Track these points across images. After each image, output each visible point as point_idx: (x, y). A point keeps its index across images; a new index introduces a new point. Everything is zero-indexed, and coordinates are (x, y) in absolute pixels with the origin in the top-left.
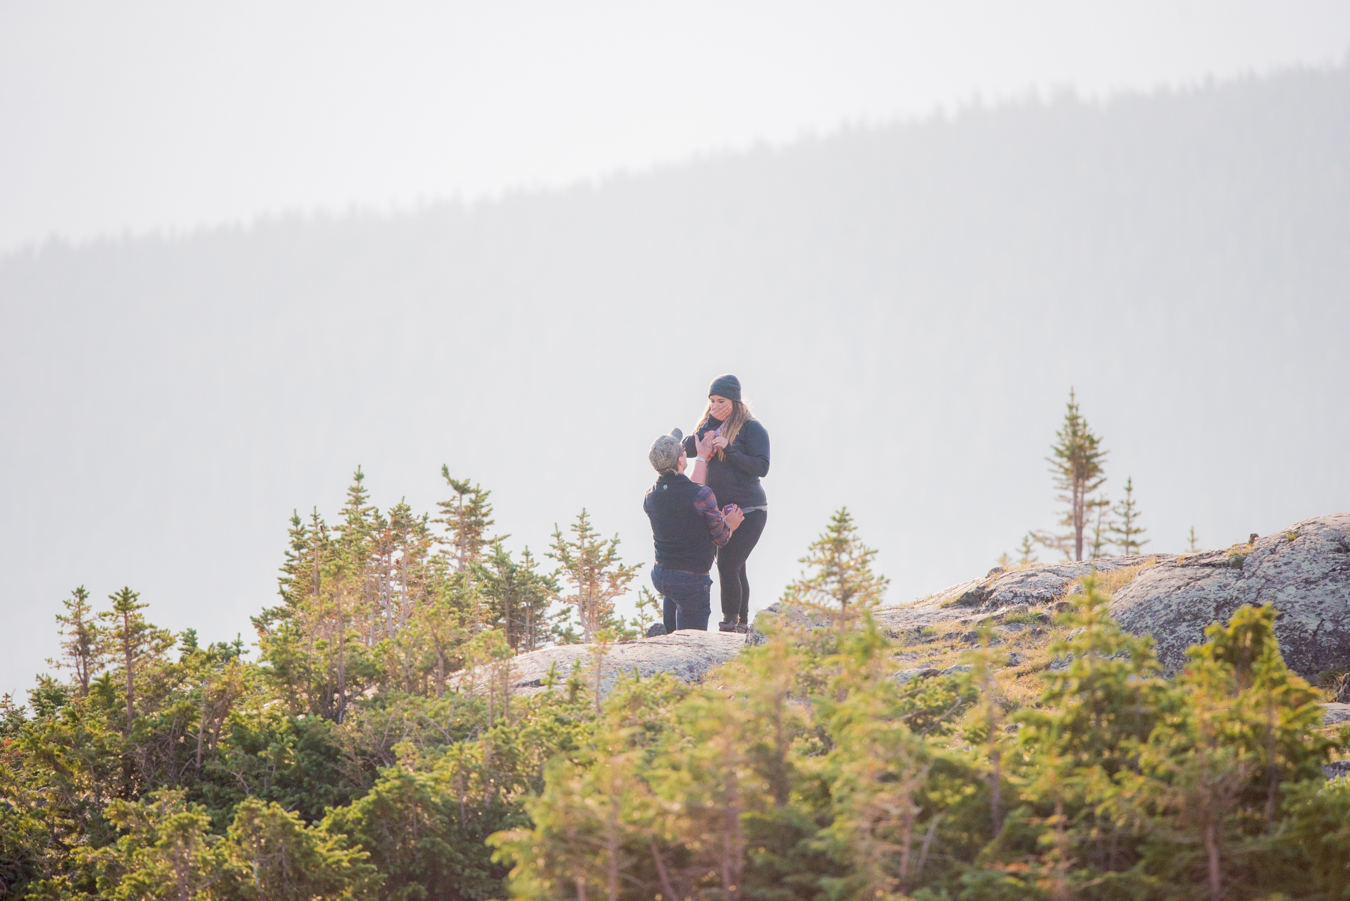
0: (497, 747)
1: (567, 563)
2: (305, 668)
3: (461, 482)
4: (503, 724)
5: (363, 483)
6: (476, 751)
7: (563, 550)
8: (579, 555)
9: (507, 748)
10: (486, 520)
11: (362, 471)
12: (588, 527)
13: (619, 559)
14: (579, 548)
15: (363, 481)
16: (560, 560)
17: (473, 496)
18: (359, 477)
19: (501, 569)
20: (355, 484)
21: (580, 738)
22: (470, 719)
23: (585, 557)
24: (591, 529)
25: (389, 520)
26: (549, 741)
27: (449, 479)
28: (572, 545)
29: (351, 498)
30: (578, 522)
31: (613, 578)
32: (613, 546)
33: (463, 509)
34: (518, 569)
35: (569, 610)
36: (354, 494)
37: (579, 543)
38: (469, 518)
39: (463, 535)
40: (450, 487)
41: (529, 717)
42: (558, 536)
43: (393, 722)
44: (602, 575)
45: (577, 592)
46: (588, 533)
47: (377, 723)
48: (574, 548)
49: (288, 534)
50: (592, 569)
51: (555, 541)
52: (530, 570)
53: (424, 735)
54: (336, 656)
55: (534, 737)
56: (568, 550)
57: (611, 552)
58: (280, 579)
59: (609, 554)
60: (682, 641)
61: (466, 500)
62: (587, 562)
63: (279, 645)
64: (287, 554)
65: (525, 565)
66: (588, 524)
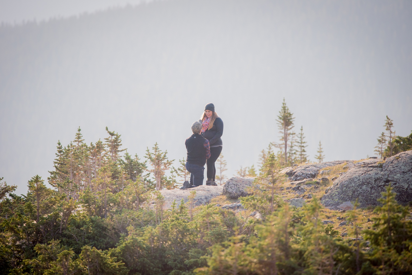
0: (163, 229)
1: (151, 160)
2: (94, 201)
3: (112, 132)
4: (165, 222)
5: (81, 132)
6: (156, 231)
7: (150, 155)
8: (155, 157)
9: (166, 229)
10: (120, 144)
11: (80, 128)
12: (158, 148)
13: (167, 158)
14: (155, 155)
15: (80, 131)
16: (148, 159)
17: (116, 136)
18: (79, 130)
19: (128, 161)
20: (78, 132)
21: (189, 226)
22: (149, 218)
23: (156, 158)
24: (158, 149)
25: (95, 146)
26: (179, 227)
27: (108, 131)
28: (152, 154)
29: (77, 137)
30: (154, 147)
31: (165, 164)
32: (165, 154)
33: (113, 141)
34: (134, 161)
35: (150, 174)
36: (78, 135)
37: (155, 153)
38: (114, 143)
39: (112, 149)
40: (108, 134)
41: (168, 218)
42: (148, 151)
43: (124, 219)
44: (162, 163)
45: (154, 168)
46: (158, 150)
47: (119, 219)
48: (153, 155)
49: (57, 148)
50: (159, 161)
51: (147, 153)
52: (137, 161)
53: (134, 223)
54: (104, 197)
55: (175, 226)
56: (151, 155)
57: (165, 156)
58: (54, 162)
59: (164, 157)
60: (202, 189)
61: (113, 138)
62: (157, 159)
63: (86, 194)
64: (56, 154)
65: (136, 159)
66: (158, 147)
